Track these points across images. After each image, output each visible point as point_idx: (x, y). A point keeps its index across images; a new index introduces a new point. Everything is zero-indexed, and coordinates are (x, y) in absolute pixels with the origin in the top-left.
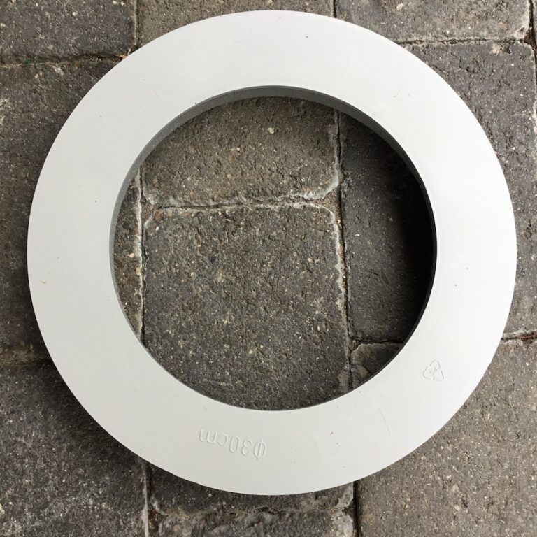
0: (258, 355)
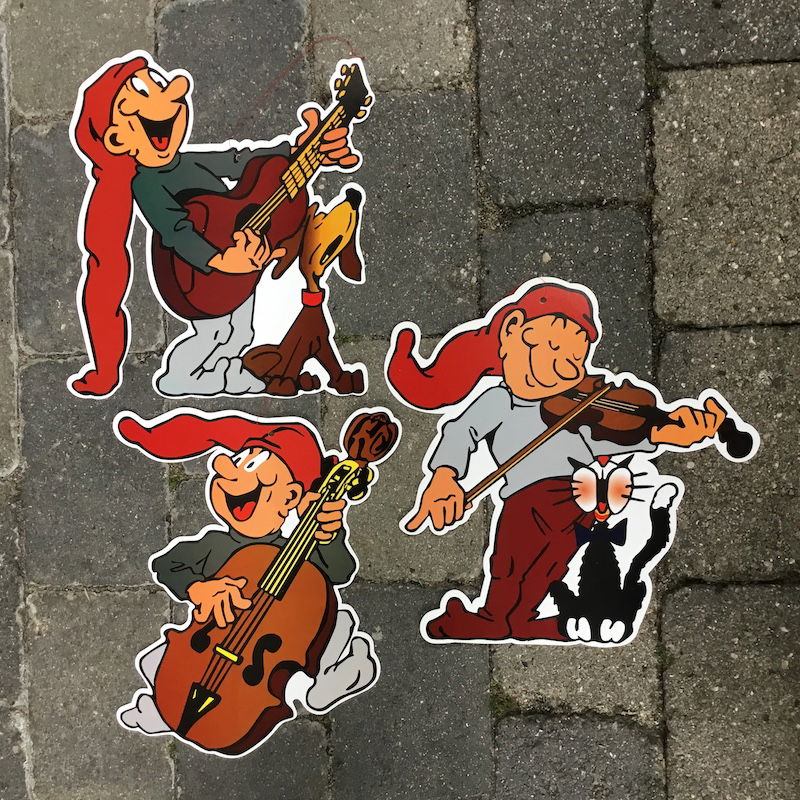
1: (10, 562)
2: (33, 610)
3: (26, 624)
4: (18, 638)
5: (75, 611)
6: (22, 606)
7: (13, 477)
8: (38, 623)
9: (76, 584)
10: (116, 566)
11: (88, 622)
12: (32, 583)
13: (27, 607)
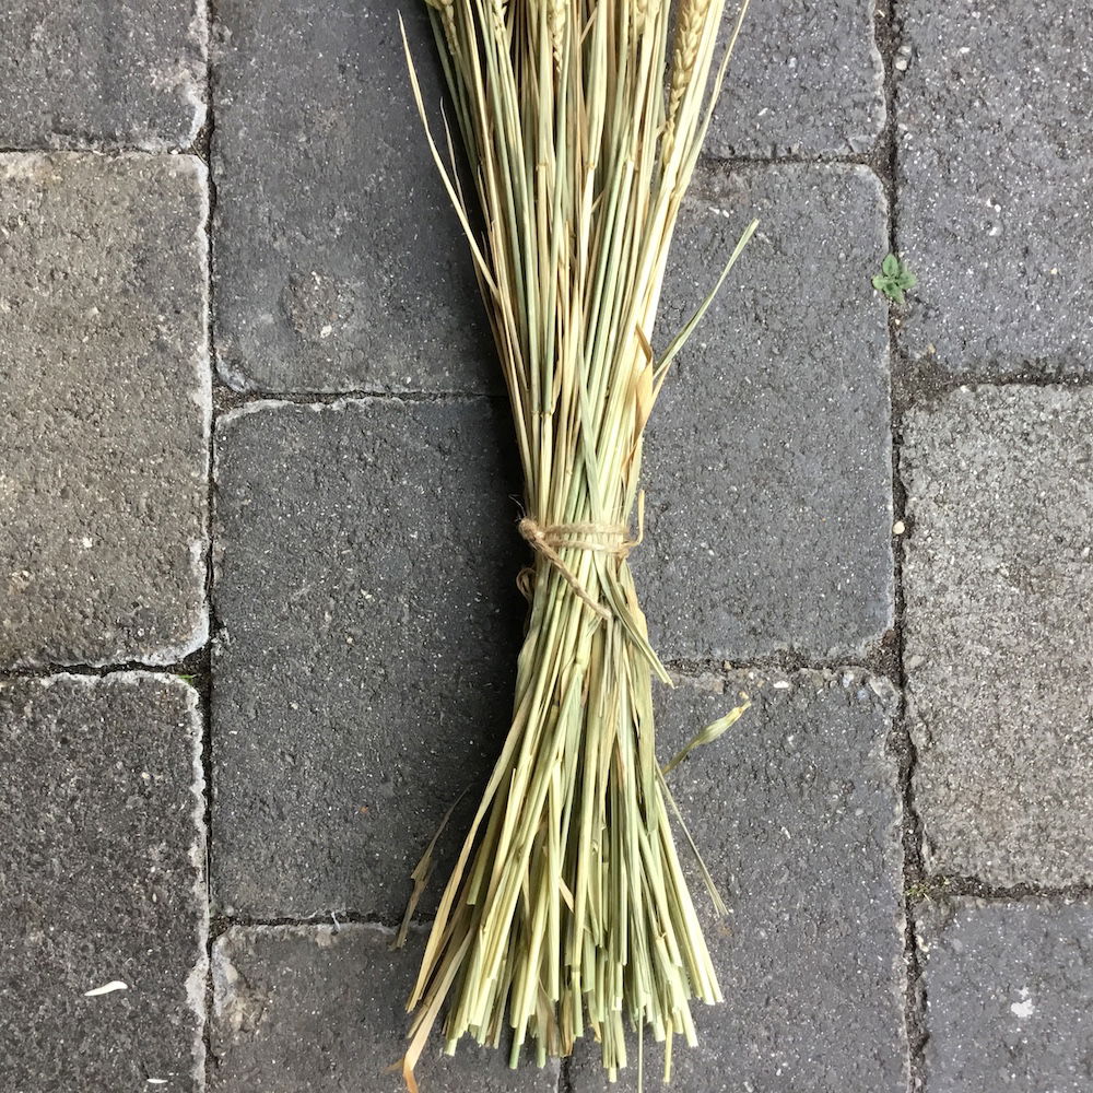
0: (45, 944)
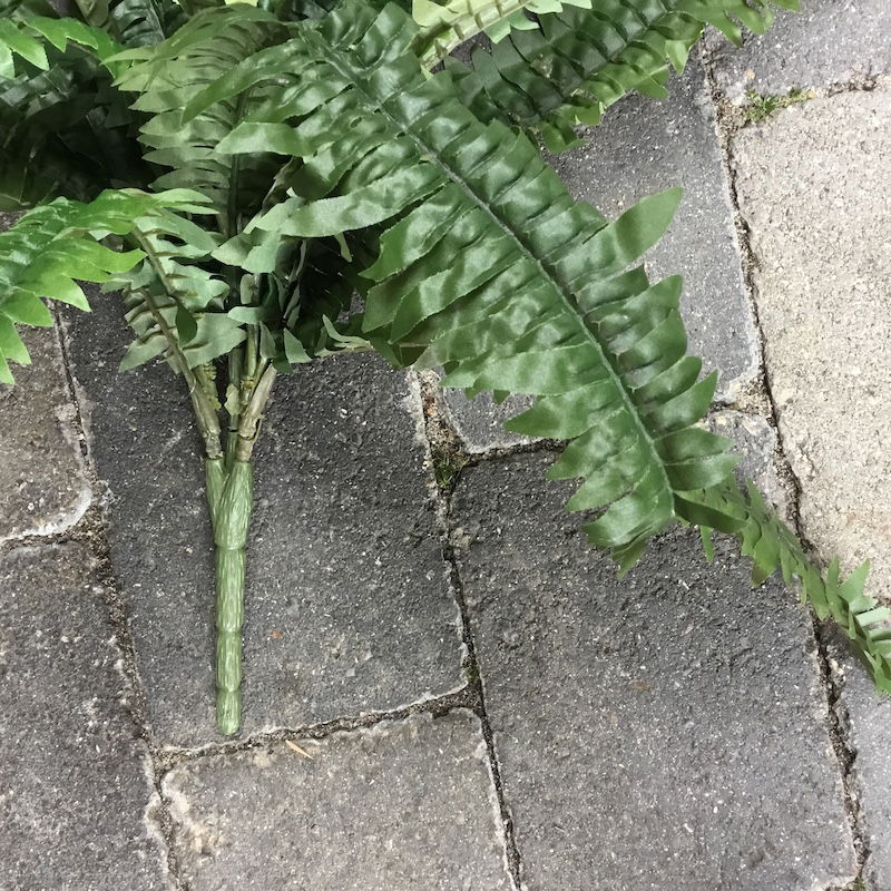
1: (112, 713)
2: (182, 804)
3: (171, 837)
4: (157, 871)
5: (277, 789)
6: (155, 801)
7: (84, 528)
8: (197, 829)
9: (269, 729)
10: (351, 673)
11: (312, 805)
12: (169, 748)
13: (167, 802)
